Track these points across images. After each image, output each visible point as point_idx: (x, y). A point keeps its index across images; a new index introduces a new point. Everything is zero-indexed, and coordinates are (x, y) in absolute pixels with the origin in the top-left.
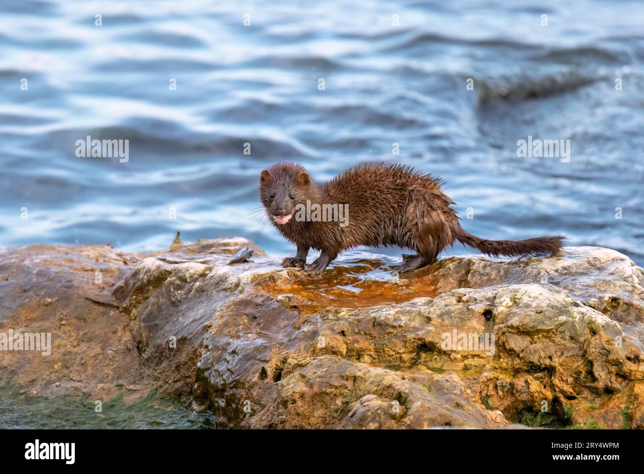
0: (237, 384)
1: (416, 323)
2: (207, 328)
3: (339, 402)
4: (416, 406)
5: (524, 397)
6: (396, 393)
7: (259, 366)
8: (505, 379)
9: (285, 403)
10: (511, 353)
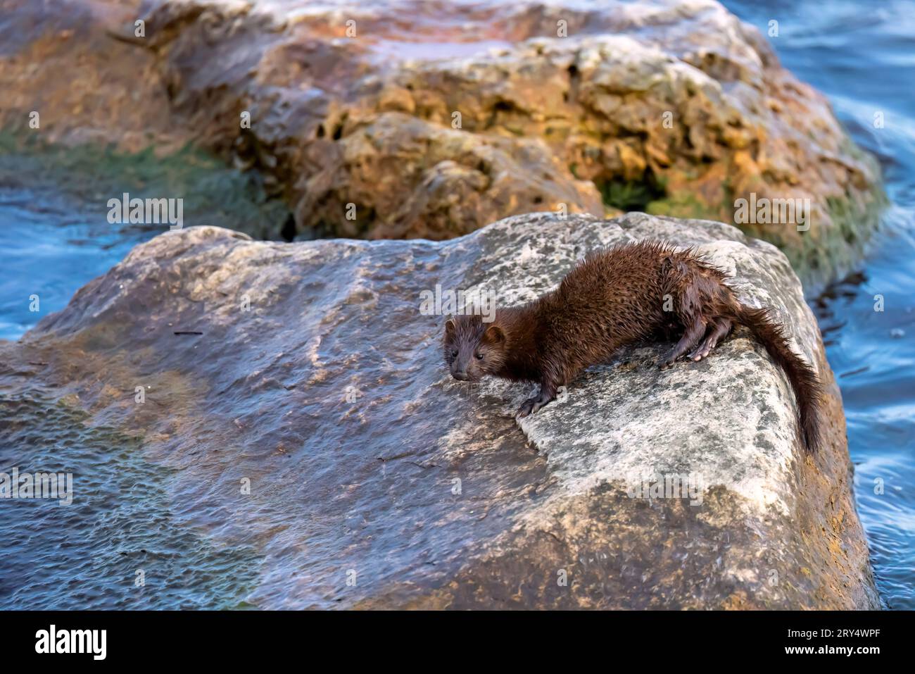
0: (290, 142)
1: (493, 78)
2: (252, 76)
3: (410, 168)
4: (502, 176)
5: (614, 165)
6: (477, 162)
7: (315, 123)
8: (593, 144)
9: (348, 167)
10: (600, 115)
